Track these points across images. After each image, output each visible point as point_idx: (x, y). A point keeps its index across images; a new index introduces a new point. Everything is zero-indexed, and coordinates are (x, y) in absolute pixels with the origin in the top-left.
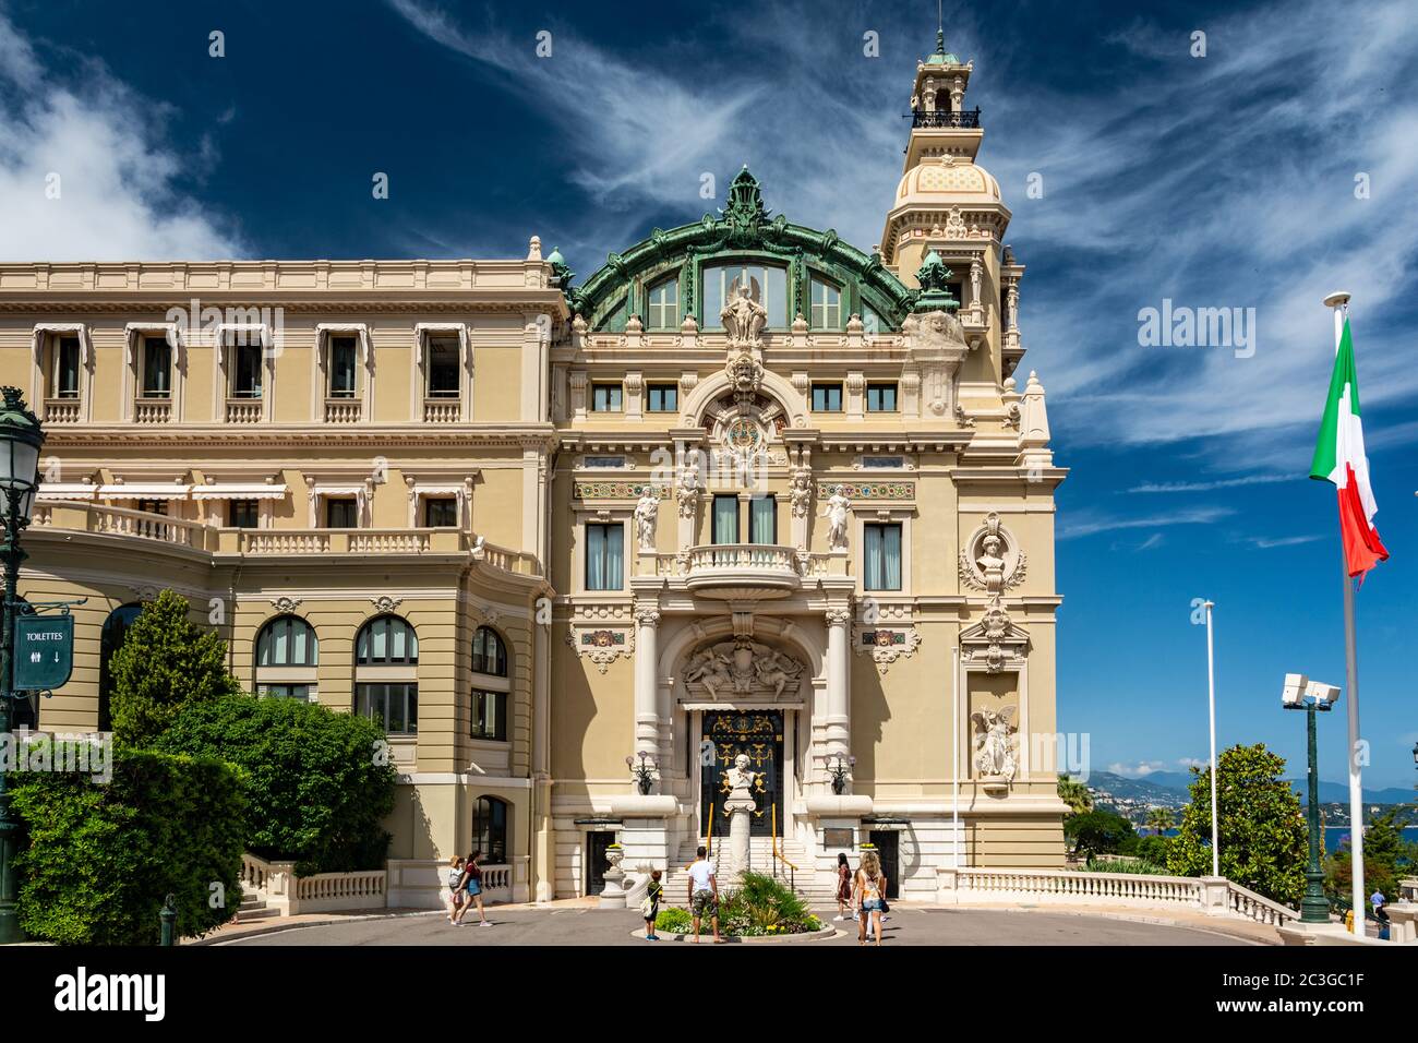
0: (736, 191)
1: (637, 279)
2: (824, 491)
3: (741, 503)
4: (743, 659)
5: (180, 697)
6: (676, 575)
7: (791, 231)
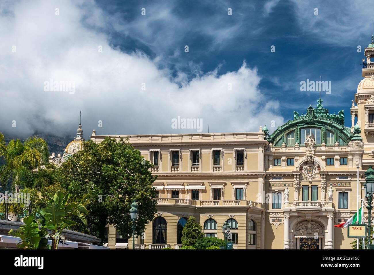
0: (309, 111)
1: (285, 133)
2: (329, 185)
3: (309, 188)
4: (309, 225)
5: (196, 238)
6: (293, 207)
7: (322, 120)
